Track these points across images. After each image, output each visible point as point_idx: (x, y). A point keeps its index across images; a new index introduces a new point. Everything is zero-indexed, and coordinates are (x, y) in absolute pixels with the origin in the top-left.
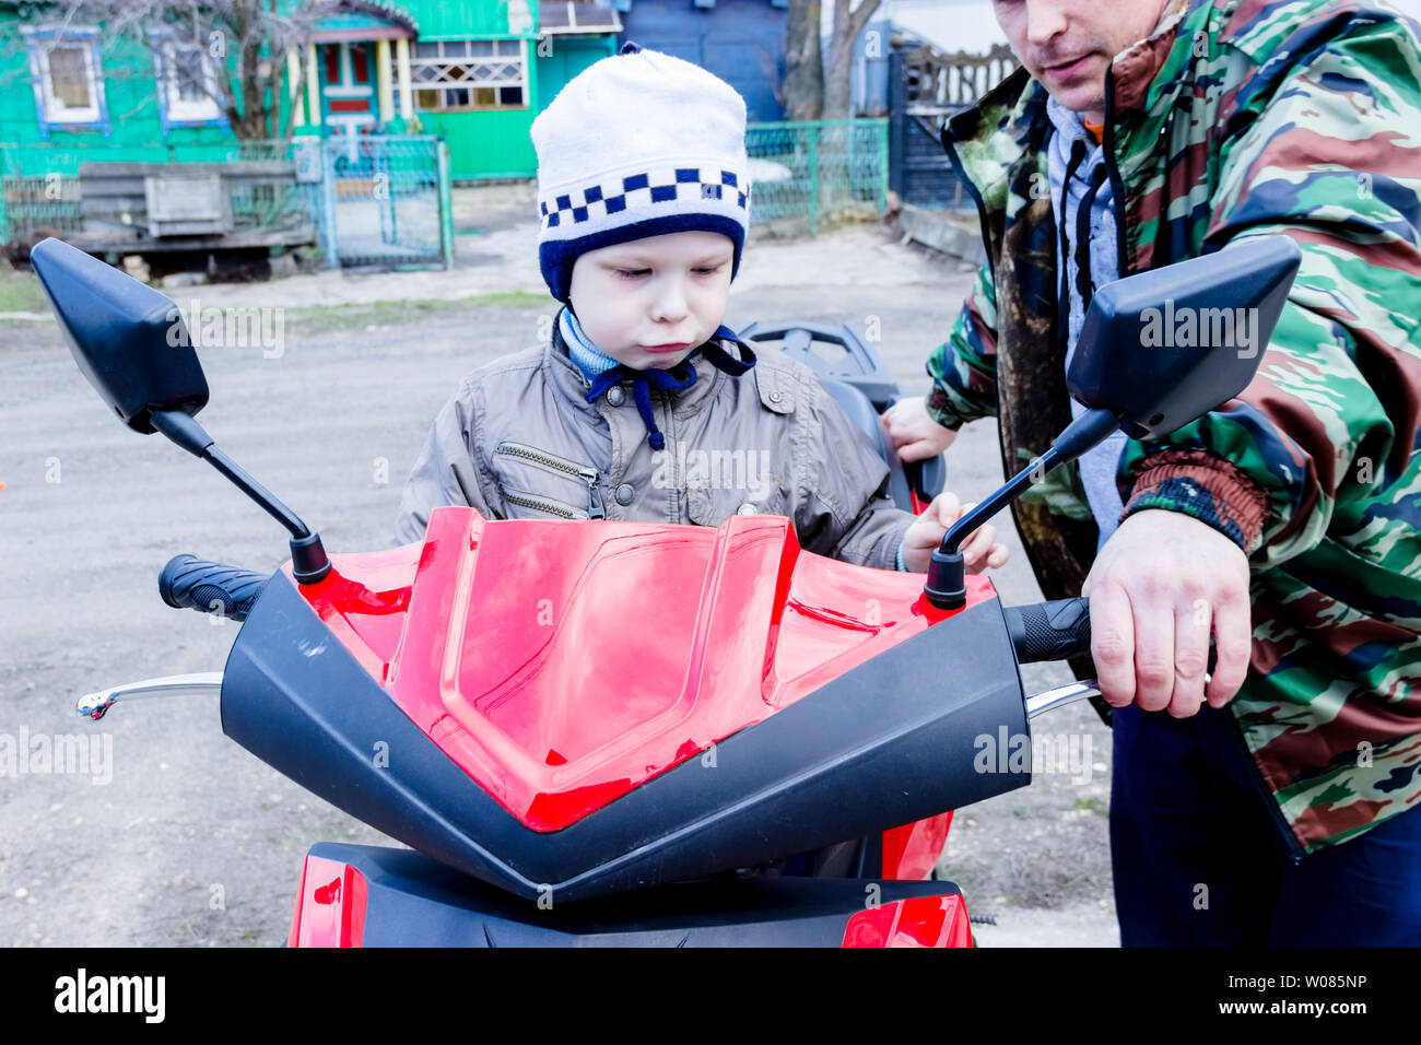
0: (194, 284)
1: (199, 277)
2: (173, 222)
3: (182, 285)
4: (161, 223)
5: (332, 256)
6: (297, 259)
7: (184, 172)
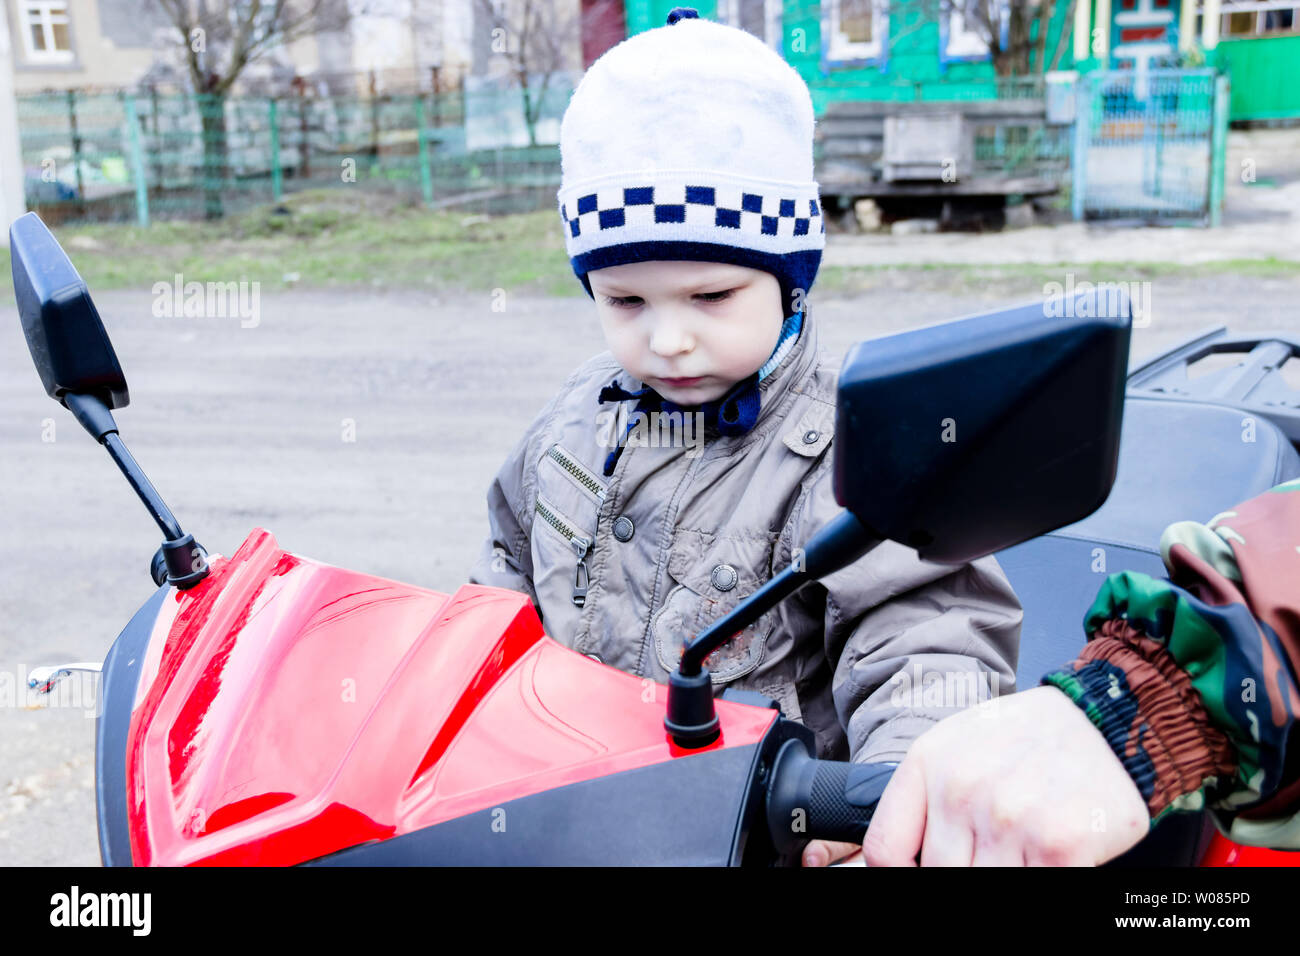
0: (924, 231)
1: (931, 224)
2: (909, 165)
3: (911, 232)
4: (897, 166)
5: (1078, 209)
6: (1037, 209)
7: (928, 112)
